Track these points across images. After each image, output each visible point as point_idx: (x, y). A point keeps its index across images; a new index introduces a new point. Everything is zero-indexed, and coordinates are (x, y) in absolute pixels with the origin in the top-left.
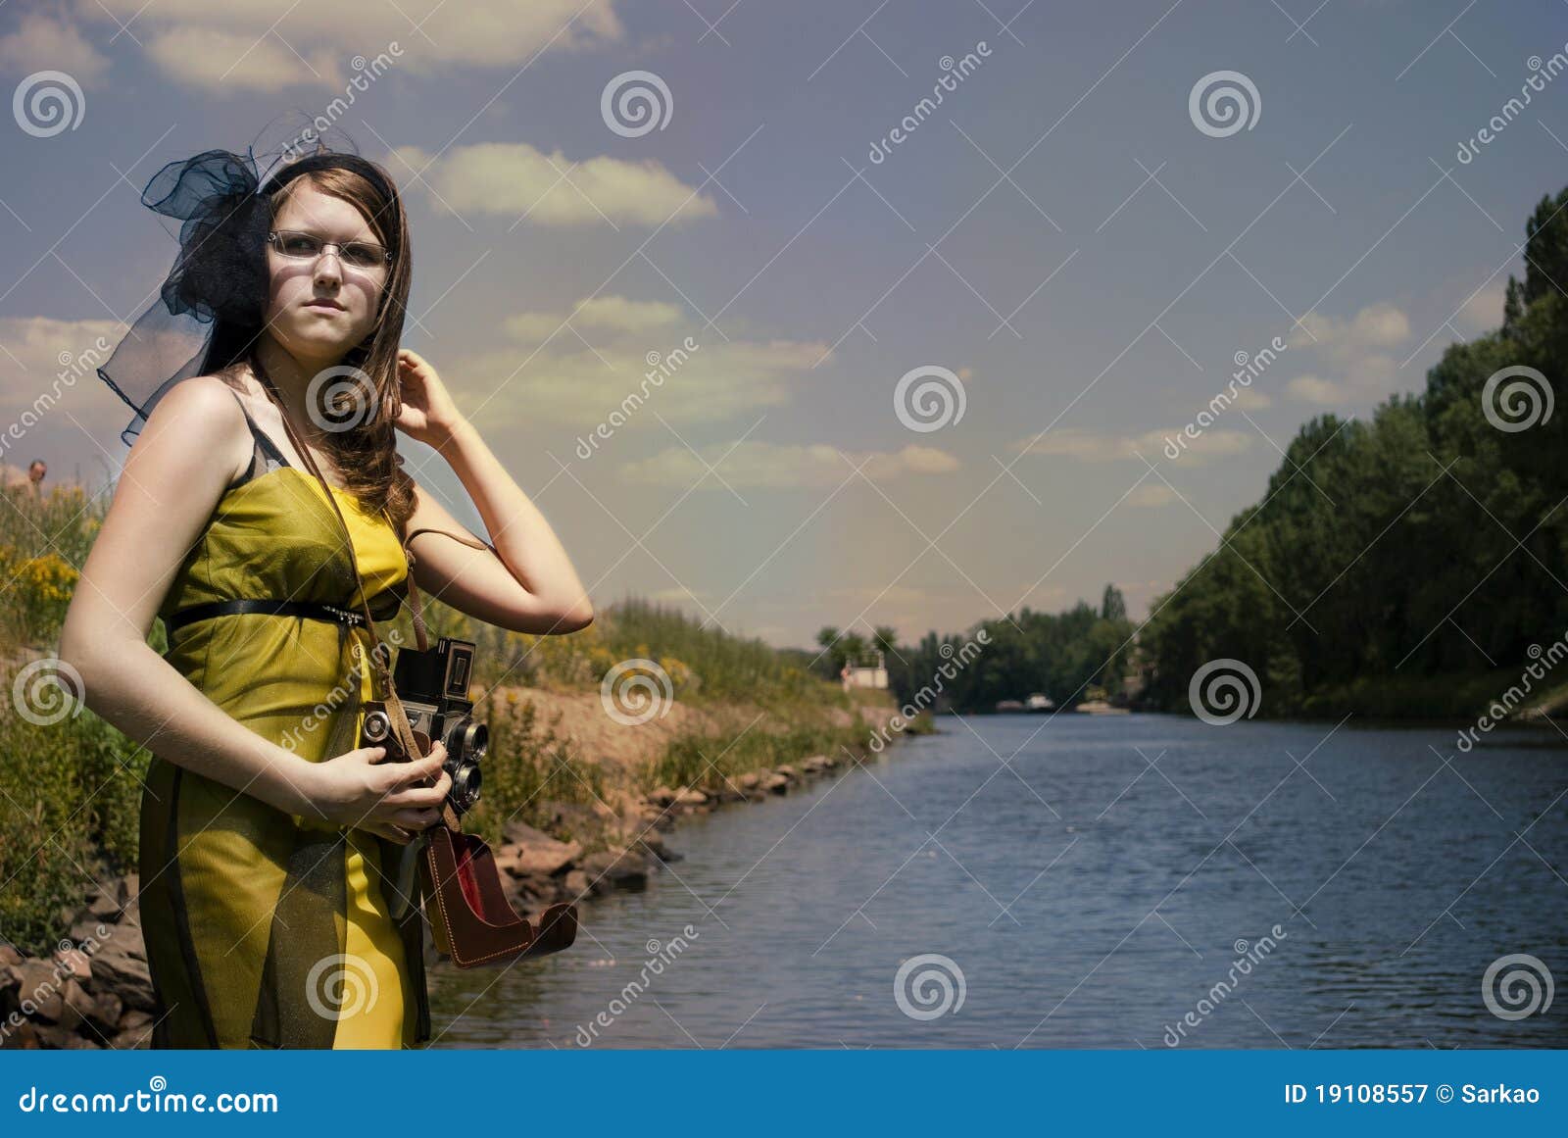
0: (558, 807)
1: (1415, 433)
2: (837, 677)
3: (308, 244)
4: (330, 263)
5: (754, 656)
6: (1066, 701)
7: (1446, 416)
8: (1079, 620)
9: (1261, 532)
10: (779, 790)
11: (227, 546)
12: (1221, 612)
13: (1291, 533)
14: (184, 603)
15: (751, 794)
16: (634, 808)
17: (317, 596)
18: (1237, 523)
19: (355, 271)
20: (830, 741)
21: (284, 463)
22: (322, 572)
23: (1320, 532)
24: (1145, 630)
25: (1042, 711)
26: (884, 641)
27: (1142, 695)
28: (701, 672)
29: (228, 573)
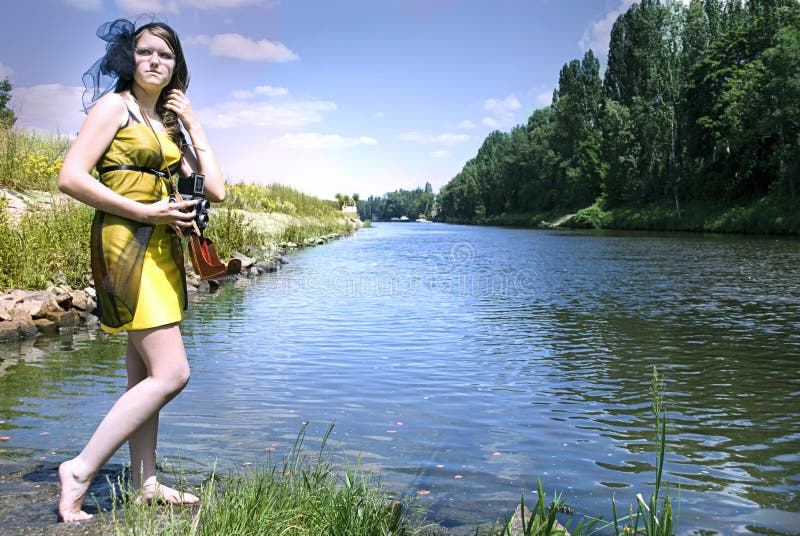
0: (249, 247)
1: (523, 136)
2: (341, 209)
3: (147, 52)
4: (155, 58)
5: (314, 201)
6: (413, 218)
7: (533, 132)
8: (418, 192)
9: (475, 167)
10: (321, 243)
11: (119, 148)
12: (462, 192)
13: (484, 167)
14: (104, 166)
15: (311, 245)
16: (274, 248)
17: (149, 165)
18: (468, 164)
19: (163, 61)
20: (337, 228)
21: (138, 122)
22: (149, 157)
23: (493, 167)
24: (438, 196)
25: (405, 221)
26: (356, 198)
27: (437, 217)
28: (297, 206)
29: (118, 156)
